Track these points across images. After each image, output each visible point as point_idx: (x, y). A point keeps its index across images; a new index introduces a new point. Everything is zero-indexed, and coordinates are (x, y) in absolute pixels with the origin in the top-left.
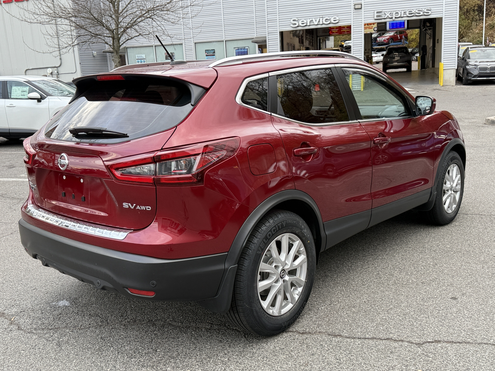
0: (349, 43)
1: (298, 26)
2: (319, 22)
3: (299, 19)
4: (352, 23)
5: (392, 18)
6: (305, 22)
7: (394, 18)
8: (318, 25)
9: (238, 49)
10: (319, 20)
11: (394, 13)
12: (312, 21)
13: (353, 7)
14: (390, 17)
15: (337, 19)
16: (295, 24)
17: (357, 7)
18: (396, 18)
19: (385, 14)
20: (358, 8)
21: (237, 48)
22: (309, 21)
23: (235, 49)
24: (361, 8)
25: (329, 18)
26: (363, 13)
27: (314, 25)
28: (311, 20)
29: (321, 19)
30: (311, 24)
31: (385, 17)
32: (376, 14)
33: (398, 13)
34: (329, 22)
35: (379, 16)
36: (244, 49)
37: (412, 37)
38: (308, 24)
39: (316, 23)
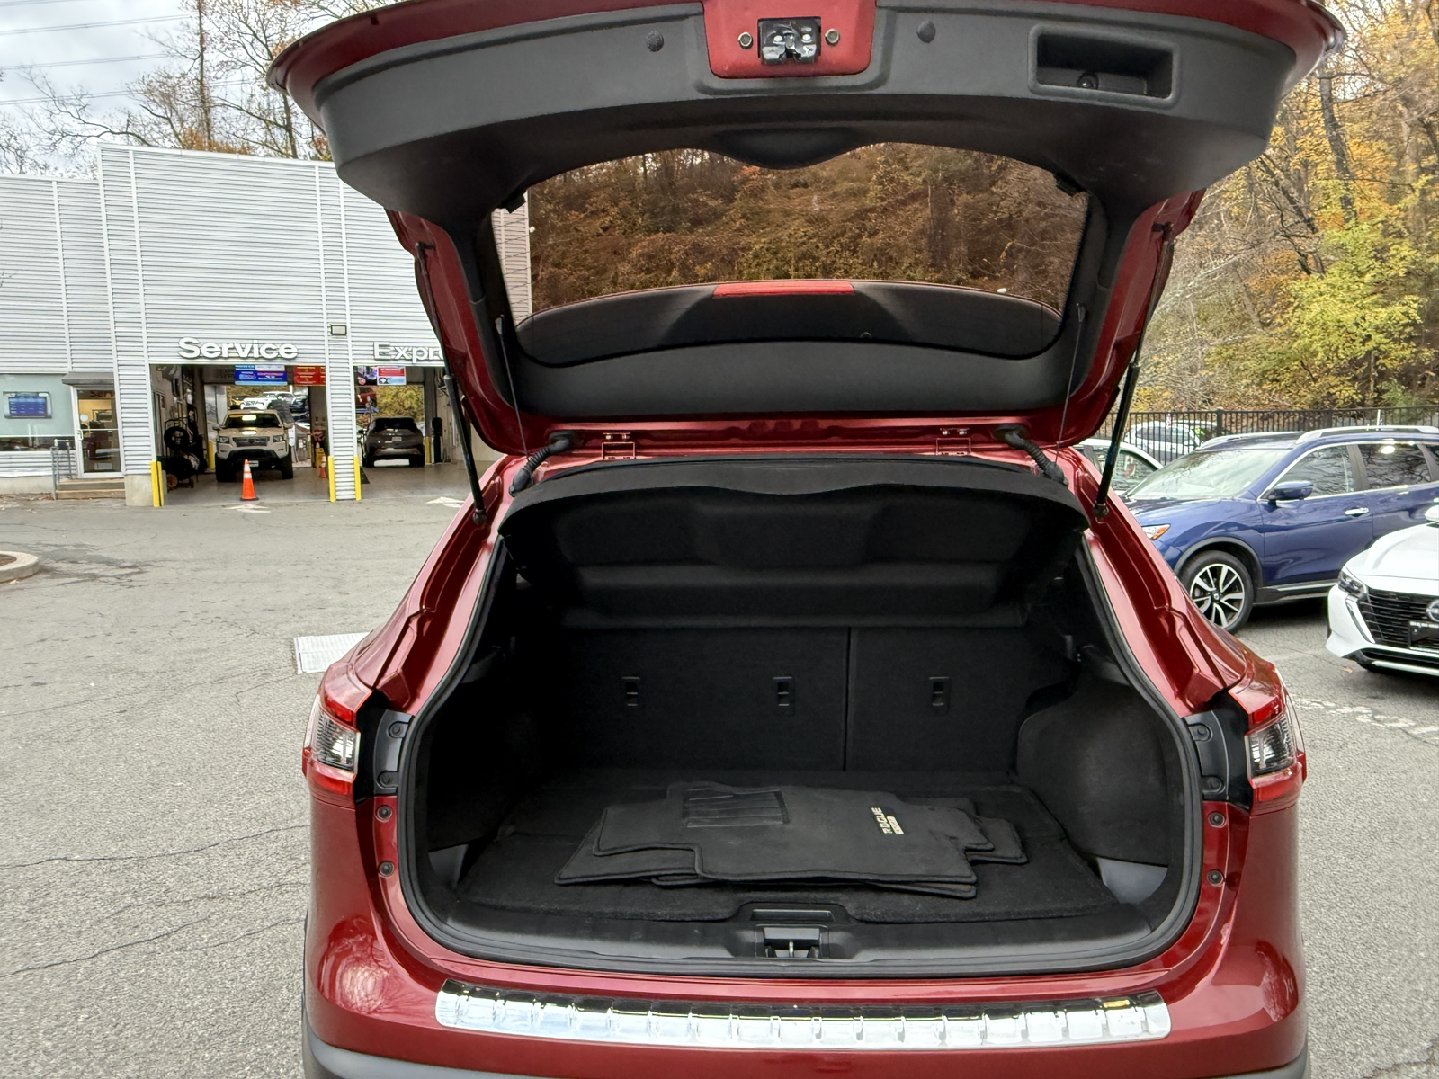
0: (253, 402)
1: (199, 357)
2: (251, 352)
3: (201, 341)
4: (327, 361)
5: (411, 360)
6: (217, 348)
7: (415, 361)
8: (248, 358)
9: (17, 397)
10: (252, 348)
11: (415, 350)
12: (234, 348)
13: (327, 330)
14: (407, 357)
15: (294, 349)
16: (192, 352)
17: (335, 330)
18: (418, 360)
19: (396, 351)
20: (338, 332)
21: (14, 395)
22: (225, 348)
23: (9, 395)
24: (345, 335)
25: (273, 347)
26: (350, 344)
27: (239, 357)
28: (231, 346)
29: (256, 347)
30: (231, 355)
31: (397, 357)
32: (378, 350)
33: (421, 351)
34: (275, 355)
35: (384, 354)
36: (34, 397)
37: (384, 401)
38: (225, 355)
39: (244, 354)
